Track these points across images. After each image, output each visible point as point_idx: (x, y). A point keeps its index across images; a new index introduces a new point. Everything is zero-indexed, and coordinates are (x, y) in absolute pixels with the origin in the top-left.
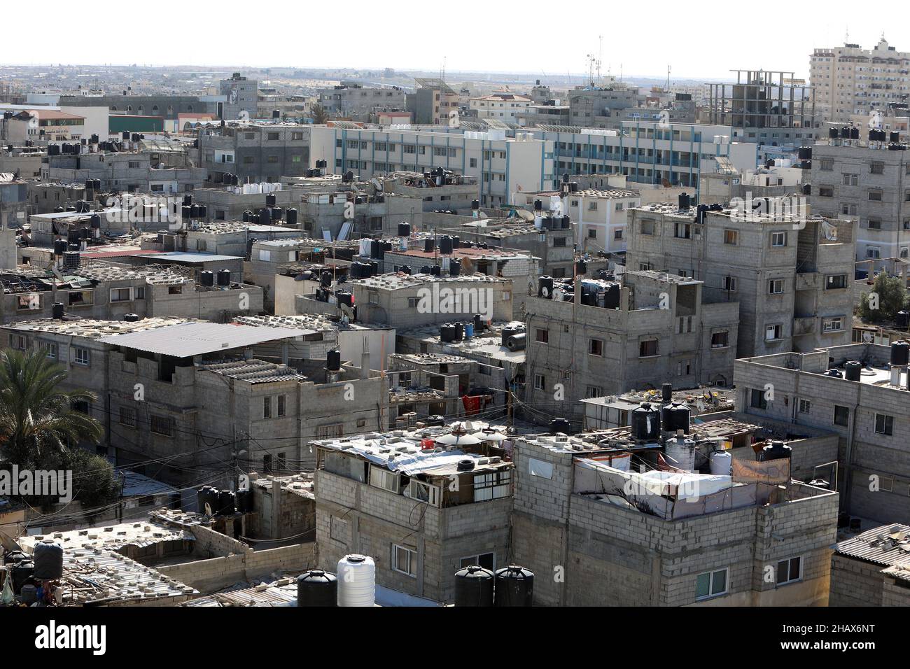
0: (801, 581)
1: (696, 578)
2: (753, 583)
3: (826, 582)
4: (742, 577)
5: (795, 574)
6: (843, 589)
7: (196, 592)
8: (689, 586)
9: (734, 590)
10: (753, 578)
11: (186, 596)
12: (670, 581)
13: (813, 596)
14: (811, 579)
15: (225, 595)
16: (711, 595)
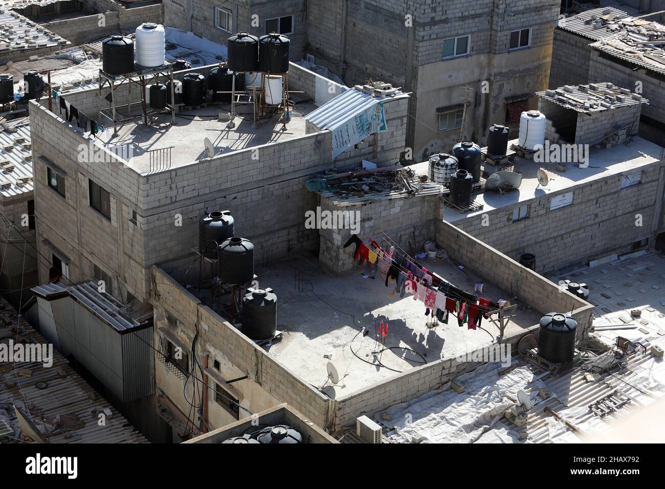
0: (529, 48)
1: (443, 42)
2: (490, 48)
3: (549, 49)
4: (481, 43)
5: (525, 42)
6: (562, 56)
7: (69, 43)
8: (436, 48)
9: (474, 53)
10: (490, 44)
11: (61, 46)
12: (421, 44)
13: (540, 60)
14: (538, 46)
15: (90, 45)
16: (455, 55)
